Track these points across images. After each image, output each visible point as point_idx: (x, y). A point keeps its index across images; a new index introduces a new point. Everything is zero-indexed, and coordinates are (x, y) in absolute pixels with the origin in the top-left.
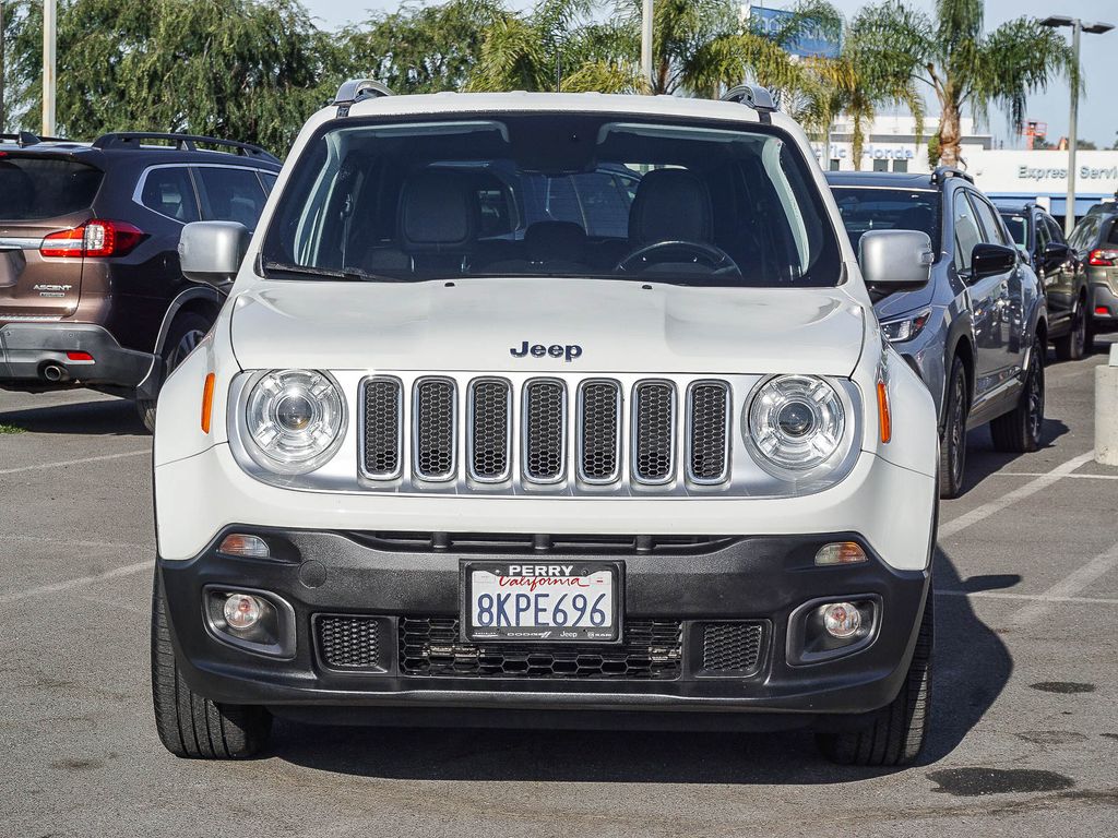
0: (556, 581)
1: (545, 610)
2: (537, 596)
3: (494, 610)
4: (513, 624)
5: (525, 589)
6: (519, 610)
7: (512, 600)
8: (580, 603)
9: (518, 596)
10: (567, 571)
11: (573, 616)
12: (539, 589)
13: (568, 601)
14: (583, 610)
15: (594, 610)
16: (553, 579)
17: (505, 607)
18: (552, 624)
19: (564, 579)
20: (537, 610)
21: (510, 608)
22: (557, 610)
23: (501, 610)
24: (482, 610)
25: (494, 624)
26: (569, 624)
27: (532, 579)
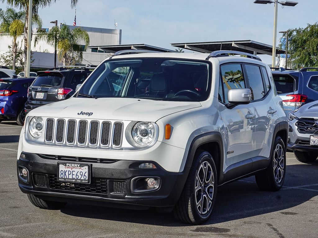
0: (76, 168)
1: (74, 175)
2: (73, 171)
3: (64, 174)
4: (68, 178)
5: (70, 169)
6: (69, 174)
7: (67, 172)
8: (81, 174)
9: (69, 171)
10: (79, 166)
11: (80, 176)
12: (73, 170)
13: (79, 173)
14: (82, 175)
15: (84, 175)
16: (76, 167)
17: (66, 173)
18: (76, 178)
19: (78, 167)
20: (73, 175)
21: (67, 174)
22: (77, 175)
23: (65, 174)
24: (61, 174)
25: (64, 177)
26: (79, 178)
27: (71, 167)
